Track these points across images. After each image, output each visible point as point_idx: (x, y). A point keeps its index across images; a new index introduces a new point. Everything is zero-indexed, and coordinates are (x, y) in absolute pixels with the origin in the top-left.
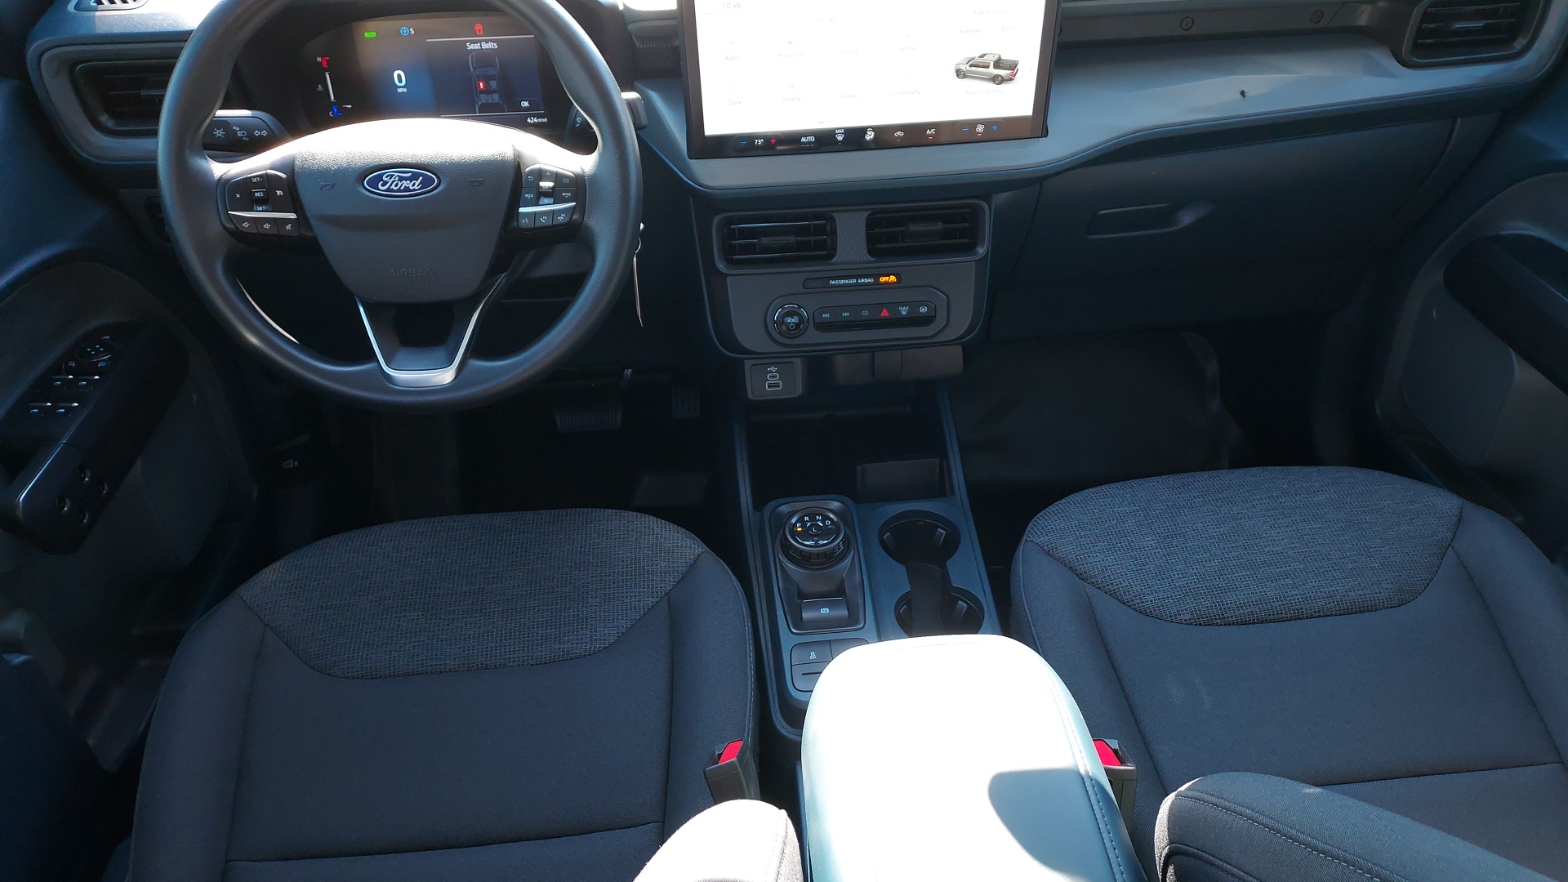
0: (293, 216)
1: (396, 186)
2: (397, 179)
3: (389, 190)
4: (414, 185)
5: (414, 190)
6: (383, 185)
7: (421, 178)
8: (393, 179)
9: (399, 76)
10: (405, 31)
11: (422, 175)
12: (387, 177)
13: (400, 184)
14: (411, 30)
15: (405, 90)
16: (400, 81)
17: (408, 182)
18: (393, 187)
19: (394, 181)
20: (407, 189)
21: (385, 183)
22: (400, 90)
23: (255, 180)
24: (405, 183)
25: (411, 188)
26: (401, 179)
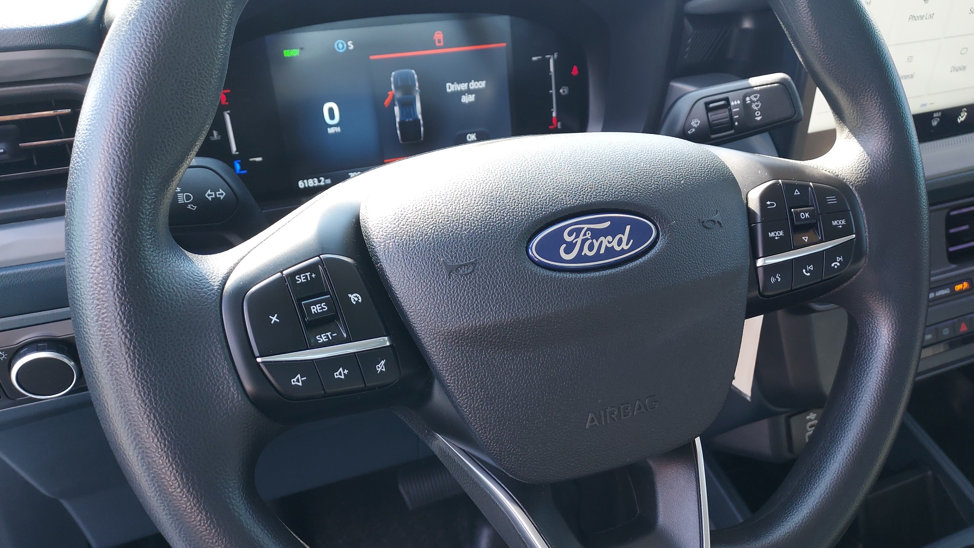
0: (385, 341)
1: (591, 248)
2: (588, 236)
3: (580, 258)
4: (620, 242)
5: (623, 252)
6: (568, 251)
7: (628, 228)
8: (581, 237)
9: (331, 111)
10: (340, 46)
11: (629, 221)
12: (570, 234)
13: (596, 245)
14: (350, 43)
15: (338, 129)
16: (332, 117)
17: (610, 238)
18: (586, 251)
19: (584, 241)
20: (610, 252)
21: (570, 248)
22: (331, 131)
23: (301, 279)
24: (605, 241)
25: (618, 248)
26: (596, 234)
